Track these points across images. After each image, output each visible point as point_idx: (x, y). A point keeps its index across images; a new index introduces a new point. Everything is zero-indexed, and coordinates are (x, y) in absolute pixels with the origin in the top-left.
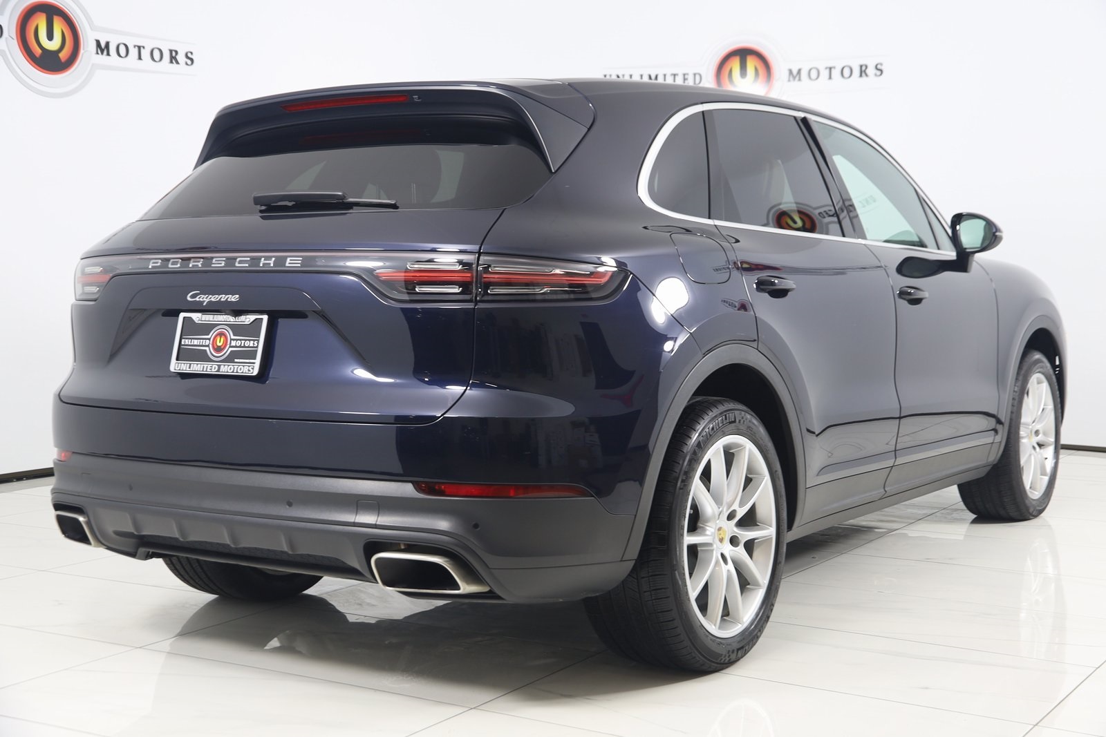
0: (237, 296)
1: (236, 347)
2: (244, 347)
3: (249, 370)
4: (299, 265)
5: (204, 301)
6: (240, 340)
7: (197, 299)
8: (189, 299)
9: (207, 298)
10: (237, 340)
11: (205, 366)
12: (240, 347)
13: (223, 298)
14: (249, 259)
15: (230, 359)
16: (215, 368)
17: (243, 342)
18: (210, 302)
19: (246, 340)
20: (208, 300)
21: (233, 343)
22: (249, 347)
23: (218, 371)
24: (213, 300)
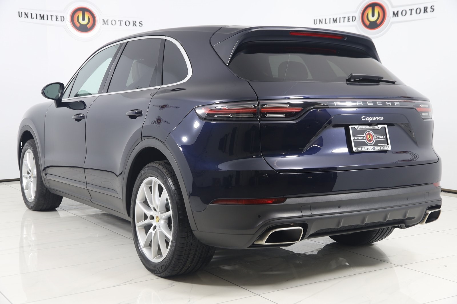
0: (383, 118)
1: (377, 139)
2: (380, 139)
3: (387, 148)
4: (399, 105)
5: (369, 120)
6: (378, 136)
7: (366, 119)
8: (362, 119)
9: (370, 119)
10: (376, 136)
11: (368, 148)
12: (378, 139)
13: (378, 118)
14: (381, 102)
15: (376, 144)
16: (372, 148)
17: (379, 137)
18: (372, 121)
19: (380, 136)
20: (371, 120)
21: (375, 138)
22: (382, 139)
23: (374, 149)
24: (373, 119)
